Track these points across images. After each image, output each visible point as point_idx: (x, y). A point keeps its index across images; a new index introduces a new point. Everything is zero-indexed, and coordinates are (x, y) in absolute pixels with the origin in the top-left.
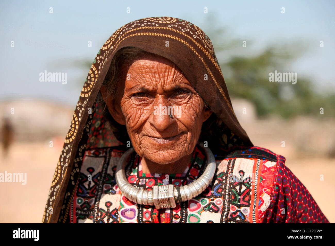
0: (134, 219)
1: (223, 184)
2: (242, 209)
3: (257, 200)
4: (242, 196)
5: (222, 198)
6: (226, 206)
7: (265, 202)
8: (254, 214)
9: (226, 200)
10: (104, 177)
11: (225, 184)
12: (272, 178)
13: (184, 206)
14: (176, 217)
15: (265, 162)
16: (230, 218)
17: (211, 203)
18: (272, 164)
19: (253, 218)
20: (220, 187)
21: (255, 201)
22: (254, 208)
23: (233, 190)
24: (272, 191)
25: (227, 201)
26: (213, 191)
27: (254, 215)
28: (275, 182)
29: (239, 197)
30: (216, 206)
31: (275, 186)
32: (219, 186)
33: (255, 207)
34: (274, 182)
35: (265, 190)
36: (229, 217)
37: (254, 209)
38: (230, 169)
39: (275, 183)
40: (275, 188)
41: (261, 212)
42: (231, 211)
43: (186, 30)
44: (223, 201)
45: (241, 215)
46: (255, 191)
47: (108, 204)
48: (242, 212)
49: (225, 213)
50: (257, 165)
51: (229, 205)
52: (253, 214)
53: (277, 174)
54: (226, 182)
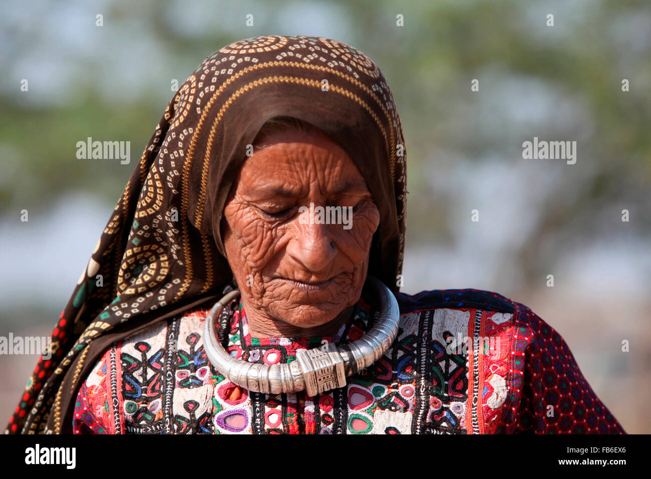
0: (245, 429)
1: (414, 356)
2: (452, 405)
3: (479, 387)
4: (451, 381)
5: (414, 383)
6: (423, 398)
7: (495, 390)
8: (476, 413)
9: (422, 386)
10: (172, 358)
11: (419, 357)
12: (508, 345)
13: (341, 399)
14: (326, 419)
15: (491, 316)
16: (430, 423)
17: (392, 392)
18: (505, 318)
19: (474, 421)
20: (408, 362)
21: (476, 390)
22: (475, 403)
23: (434, 369)
24: (508, 370)
25: (424, 389)
26: (396, 370)
27: (474, 415)
28: (514, 351)
29: (446, 383)
30: (402, 399)
31: (513, 359)
32: (406, 361)
33: (476, 400)
34: (510, 352)
35: (495, 368)
36: (428, 420)
37: (475, 405)
38: (425, 330)
39: (513, 353)
40: (514, 364)
41: (488, 408)
42: (432, 409)
43: (312, 58)
44: (416, 389)
45: (449, 417)
46: (476, 371)
47: (191, 406)
48: (453, 411)
49: (421, 412)
50: (477, 321)
51: (427, 398)
52: (473, 413)
53: (516, 336)
54: (420, 353)
